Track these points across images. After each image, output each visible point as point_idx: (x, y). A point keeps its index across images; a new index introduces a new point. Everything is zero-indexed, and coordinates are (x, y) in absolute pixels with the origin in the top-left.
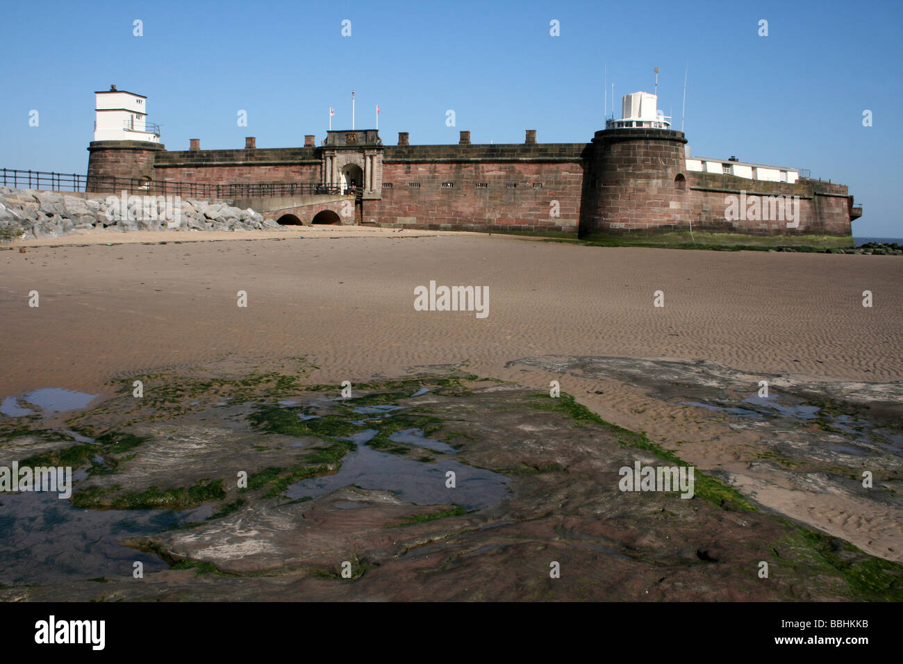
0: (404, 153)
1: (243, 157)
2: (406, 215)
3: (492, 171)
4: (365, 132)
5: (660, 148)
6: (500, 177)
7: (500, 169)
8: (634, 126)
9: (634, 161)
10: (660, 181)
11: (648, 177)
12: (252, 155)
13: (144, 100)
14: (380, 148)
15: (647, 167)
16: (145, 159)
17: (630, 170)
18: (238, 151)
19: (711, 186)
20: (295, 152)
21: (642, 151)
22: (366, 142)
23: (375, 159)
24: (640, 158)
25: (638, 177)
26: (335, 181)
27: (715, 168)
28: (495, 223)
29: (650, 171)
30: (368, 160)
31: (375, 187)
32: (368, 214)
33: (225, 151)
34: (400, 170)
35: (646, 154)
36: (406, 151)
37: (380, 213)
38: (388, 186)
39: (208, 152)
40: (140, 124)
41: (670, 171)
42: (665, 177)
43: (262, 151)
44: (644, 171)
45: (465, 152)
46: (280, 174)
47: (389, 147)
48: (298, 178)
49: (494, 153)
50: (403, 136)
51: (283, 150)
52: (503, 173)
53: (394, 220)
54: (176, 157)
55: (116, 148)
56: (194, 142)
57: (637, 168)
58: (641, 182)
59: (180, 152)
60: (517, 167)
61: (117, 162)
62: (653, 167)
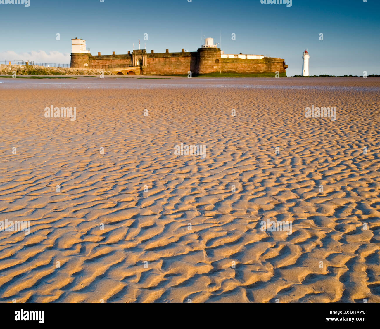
0: (152, 55)
1: (112, 57)
2: (153, 72)
3: (173, 60)
4: (142, 50)
5: (211, 53)
6: (175, 61)
7: (175, 59)
8: (206, 47)
9: (205, 56)
10: (211, 61)
11: (208, 60)
12: (114, 56)
13: (85, 41)
14: (146, 54)
15: (208, 58)
16: (87, 58)
17: (204, 58)
18: (111, 55)
19: (228, 61)
20: (125, 56)
21: (206, 53)
22: (142, 52)
23: (145, 57)
24: (206, 55)
25: (205, 60)
26: (135, 63)
27: (232, 56)
28: (174, 73)
29: (208, 59)
30: (143, 57)
31: (145, 65)
32: (144, 72)
33: (107, 55)
34: (151, 60)
35: (207, 54)
36: (153, 55)
37: (147, 72)
38: (149, 64)
39: (102, 56)
40: (84, 48)
41: (214, 58)
42: (212, 60)
43: (117, 55)
44: (207, 59)
45: (167, 55)
46: (122, 62)
47: (148, 54)
48: (126, 63)
49: (174, 55)
50: (152, 51)
51: (122, 55)
52: (176, 60)
53: (150, 73)
54: (94, 57)
55: (78, 55)
56: (99, 53)
57: (205, 58)
58: (206, 61)
59: (95, 56)
60: (179, 58)
61: (79, 59)
62: (209, 58)
